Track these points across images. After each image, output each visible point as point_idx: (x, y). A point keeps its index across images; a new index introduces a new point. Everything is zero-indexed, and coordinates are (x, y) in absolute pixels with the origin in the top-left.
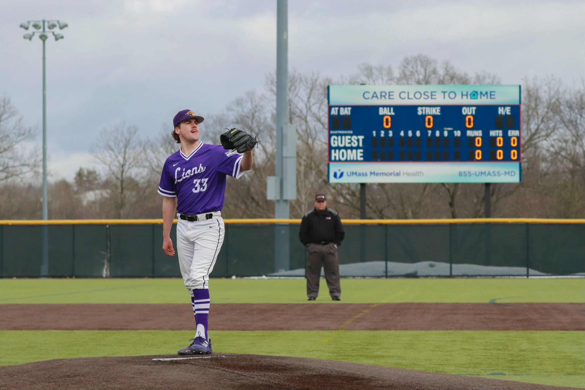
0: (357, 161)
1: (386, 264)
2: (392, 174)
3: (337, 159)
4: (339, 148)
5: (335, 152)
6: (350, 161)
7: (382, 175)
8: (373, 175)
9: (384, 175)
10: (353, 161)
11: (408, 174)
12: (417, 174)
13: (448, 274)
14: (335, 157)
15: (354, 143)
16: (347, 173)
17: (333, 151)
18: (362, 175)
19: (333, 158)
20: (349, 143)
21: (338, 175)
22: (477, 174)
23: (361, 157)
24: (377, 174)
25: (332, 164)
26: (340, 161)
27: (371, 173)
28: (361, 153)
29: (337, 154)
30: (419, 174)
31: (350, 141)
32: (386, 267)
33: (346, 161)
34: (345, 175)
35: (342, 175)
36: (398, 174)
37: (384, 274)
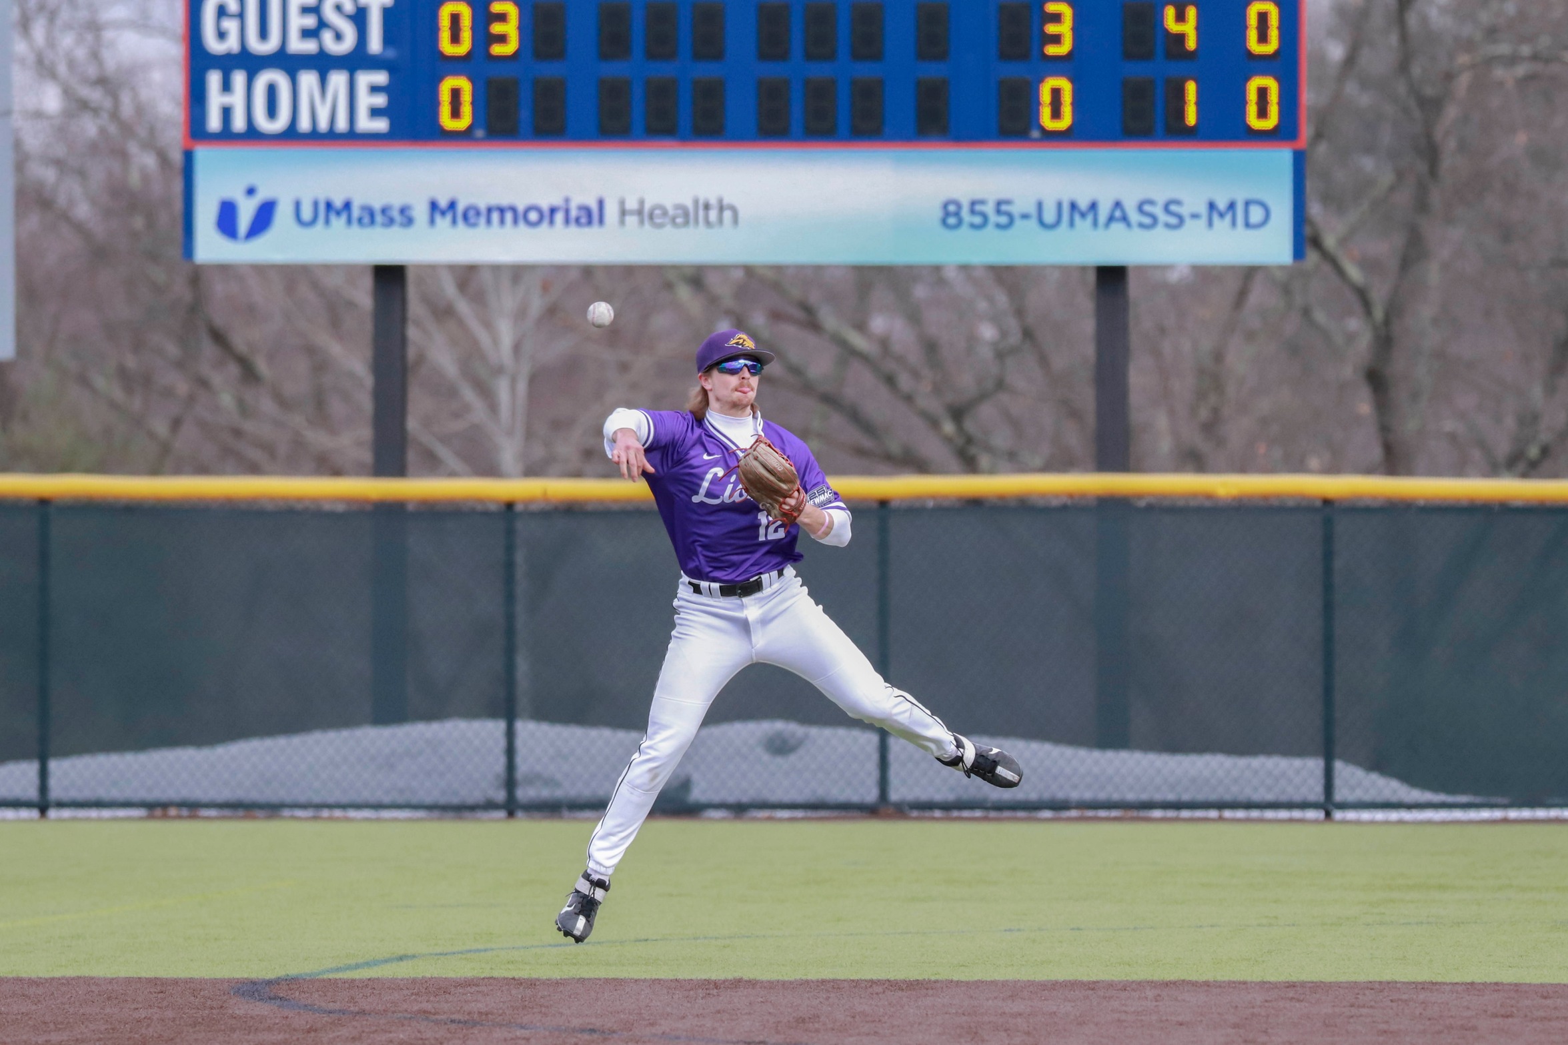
0: (353, 137)
1: (510, 734)
2: (553, 211)
3: (239, 123)
4: (250, 63)
5: (226, 87)
6: (315, 137)
7: (495, 216)
8: (443, 223)
9: (509, 216)
10: (331, 137)
11: (649, 216)
12: (701, 213)
13: (871, 795)
14: (227, 112)
15: (338, 37)
16: (298, 206)
17: (214, 79)
18: (379, 218)
19: (214, 122)
20: (306, 33)
21: (244, 220)
22: (1049, 216)
23: (375, 112)
24: (470, 216)
25: (204, 155)
26: (252, 135)
27: (434, 206)
28: (374, 89)
29: (237, 99)
30: (713, 215)
31: (310, 21)
32: (510, 751)
33: (291, 135)
34: (283, 215)
35: (264, 217)
36: (590, 216)
37: (500, 796)
